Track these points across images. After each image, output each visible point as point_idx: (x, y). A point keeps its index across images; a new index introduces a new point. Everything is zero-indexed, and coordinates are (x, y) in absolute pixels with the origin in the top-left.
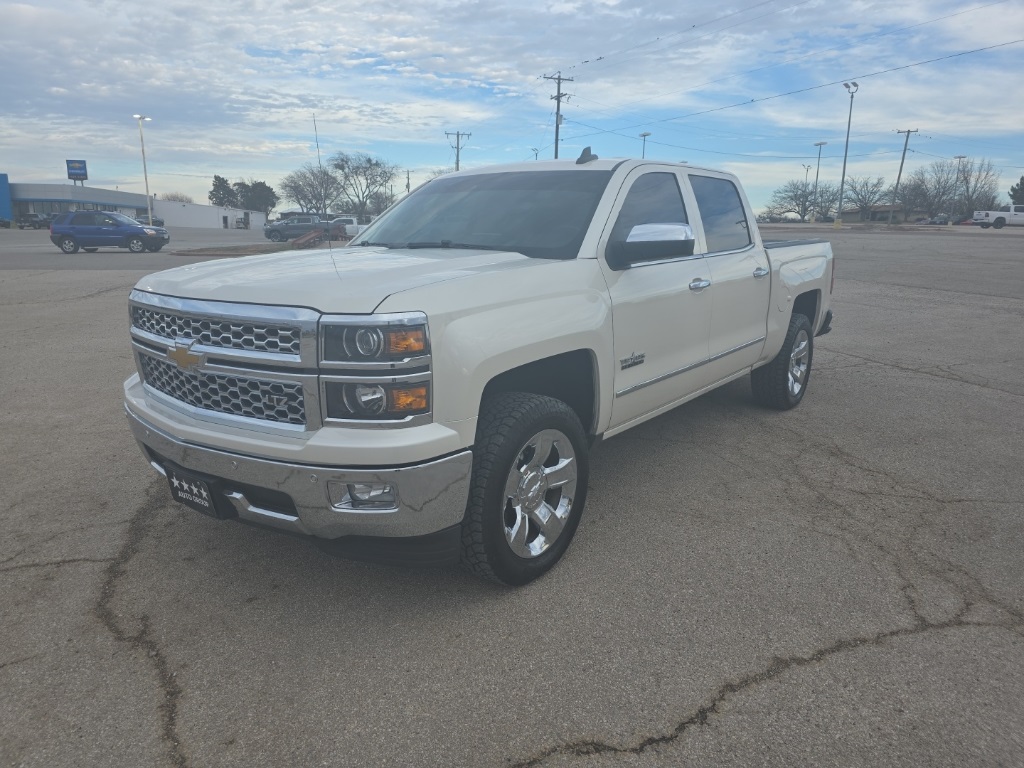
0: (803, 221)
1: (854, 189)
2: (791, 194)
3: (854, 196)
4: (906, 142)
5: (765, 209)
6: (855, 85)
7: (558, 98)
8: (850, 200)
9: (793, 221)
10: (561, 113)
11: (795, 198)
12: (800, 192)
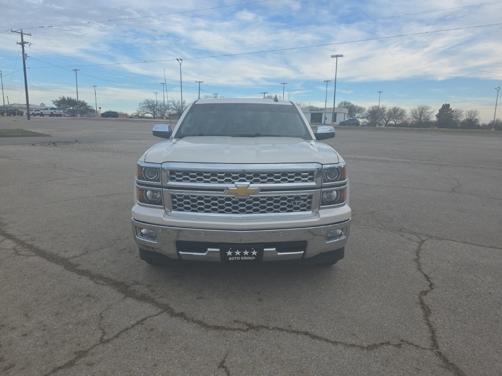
0: (154, 118)
1: (174, 104)
2: (147, 105)
3: (175, 108)
4: (199, 86)
5: (136, 112)
6: (181, 60)
7: (23, 44)
8: (174, 109)
9: (151, 118)
10: (25, 53)
11: (149, 107)
12: (151, 105)
